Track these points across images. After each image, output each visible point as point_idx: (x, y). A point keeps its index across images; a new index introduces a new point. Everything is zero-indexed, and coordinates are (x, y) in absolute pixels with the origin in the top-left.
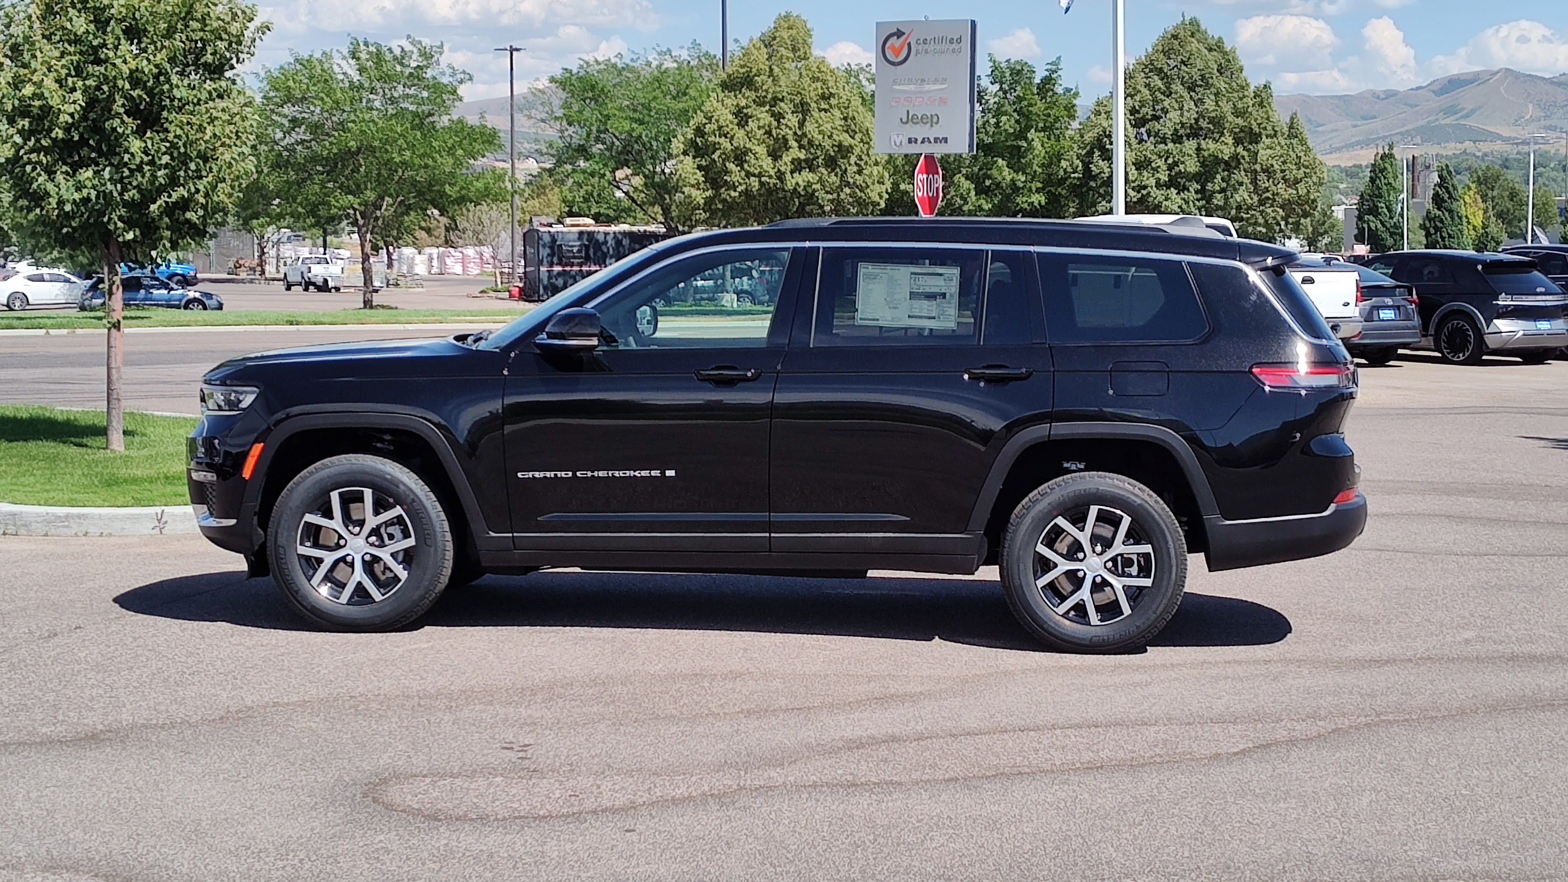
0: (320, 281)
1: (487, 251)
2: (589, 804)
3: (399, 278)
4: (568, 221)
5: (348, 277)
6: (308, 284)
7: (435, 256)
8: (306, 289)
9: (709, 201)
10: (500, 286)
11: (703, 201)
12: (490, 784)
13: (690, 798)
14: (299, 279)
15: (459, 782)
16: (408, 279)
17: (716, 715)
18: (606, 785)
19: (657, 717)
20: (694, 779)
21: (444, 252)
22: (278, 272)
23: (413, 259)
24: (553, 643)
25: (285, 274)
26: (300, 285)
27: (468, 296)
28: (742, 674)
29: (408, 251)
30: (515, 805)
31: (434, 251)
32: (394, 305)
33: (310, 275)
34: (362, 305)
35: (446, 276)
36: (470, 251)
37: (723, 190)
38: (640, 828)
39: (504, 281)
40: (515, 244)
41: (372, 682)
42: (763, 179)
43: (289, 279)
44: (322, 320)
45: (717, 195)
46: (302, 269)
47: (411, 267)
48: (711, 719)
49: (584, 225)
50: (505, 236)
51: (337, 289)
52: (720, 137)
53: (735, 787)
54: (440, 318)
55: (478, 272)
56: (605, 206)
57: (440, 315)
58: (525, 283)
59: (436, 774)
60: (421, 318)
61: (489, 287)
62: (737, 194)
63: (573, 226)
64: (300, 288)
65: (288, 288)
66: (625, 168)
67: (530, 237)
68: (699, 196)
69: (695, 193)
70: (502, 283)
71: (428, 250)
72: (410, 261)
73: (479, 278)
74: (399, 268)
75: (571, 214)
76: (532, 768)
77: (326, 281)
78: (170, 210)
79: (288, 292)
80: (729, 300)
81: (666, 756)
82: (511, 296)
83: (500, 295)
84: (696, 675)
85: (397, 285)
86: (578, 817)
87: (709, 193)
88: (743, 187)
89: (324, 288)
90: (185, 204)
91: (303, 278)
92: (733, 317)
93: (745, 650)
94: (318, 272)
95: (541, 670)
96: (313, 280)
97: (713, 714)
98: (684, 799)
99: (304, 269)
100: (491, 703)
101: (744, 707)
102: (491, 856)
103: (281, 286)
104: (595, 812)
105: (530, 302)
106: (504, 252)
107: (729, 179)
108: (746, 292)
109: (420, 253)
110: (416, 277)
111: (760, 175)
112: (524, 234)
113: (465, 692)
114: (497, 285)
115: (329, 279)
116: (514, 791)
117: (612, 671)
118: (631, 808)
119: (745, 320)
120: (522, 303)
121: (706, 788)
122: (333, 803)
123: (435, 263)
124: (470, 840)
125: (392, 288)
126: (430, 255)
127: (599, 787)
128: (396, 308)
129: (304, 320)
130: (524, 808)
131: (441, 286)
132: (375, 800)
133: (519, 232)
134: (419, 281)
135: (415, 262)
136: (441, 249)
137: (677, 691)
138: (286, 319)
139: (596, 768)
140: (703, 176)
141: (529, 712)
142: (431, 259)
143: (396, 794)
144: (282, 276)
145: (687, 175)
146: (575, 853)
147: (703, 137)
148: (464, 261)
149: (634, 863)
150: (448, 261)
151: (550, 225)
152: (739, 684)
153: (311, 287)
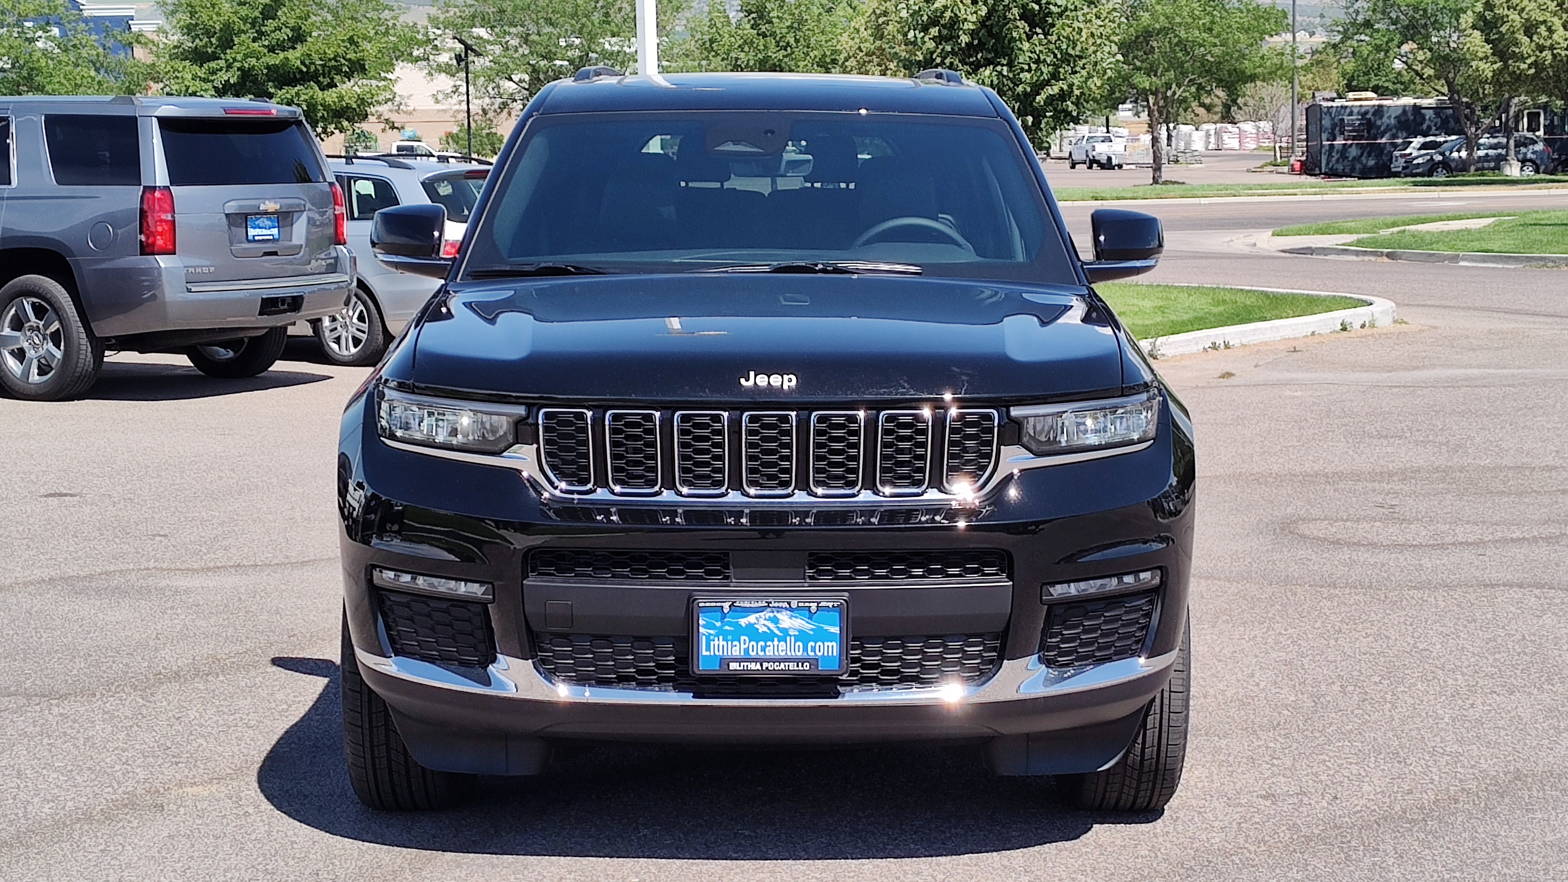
0: (1104, 159)
1: (1266, 126)
2: (1449, 539)
3: (1179, 155)
4: (1351, 95)
5: (1130, 155)
6: (1092, 162)
7: (1212, 132)
8: (1090, 167)
9: (1497, 74)
10: (1279, 160)
11: (1491, 74)
12: (1373, 526)
13: (1524, 539)
14: (1084, 157)
15: (1348, 524)
16: (1187, 155)
17: (1538, 493)
18: (1459, 530)
19: (1492, 492)
20: (1526, 528)
21: (1221, 128)
22: (1061, 151)
23: (1190, 135)
24: (1398, 444)
25: (1070, 153)
26: (1085, 163)
27: (1248, 171)
28: (1556, 468)
29: (1184, 129)
30: (1395, 538)
31: (1211, 127)
32: (1181, 181)
33: (1094, 153)
34: (1151, 181)
35: (1223, 151)
36: (1248, 127)
37: (1510, 62)
38: (1487, 553)
39: (1283, 155)
40: (1296, 119)
41: (1263, 466)
42: (1555, 51)
43: (1074, 158)
44: (1125, 195)
45: (1506, 66)
46: (1087, 148)
47: (1188, 144)
48: (1534, 494)
49: (1366, 99)
50: (1285, 111)
51: (1120, 166)
52: (1509, 10)
53: (1558, 534)
54: (1233, 192)
55: (1254, 146)
56: (1384, 79)
57: (1232, 189)
58: (1307, 157)
59: (1333, 520)
60: (1216, 192)
61: (1269, 161)
62: (1526, 66)
63: (1355, 100)
64: (1085, 166)
65: (1073, 167)
66: (1410, 42)
67: (1313, 112)
68: (1487, 69)
69: (1482, 65)
70: (1281, 157)
71: (1205, 127)
72: (1187, 138)
73: (1256, 152)
74: (1177, 145)
75: (1350, 88)
76: (1401, 518)
77: (1109, 159)
78: (1050, 100)
79: (1073, 170)
80: (1513, 170)
81: (1502, 515)
82: (1293, 170)
83: (1280, 169)
84: (1519, 467)
85: (1177, 162)
86: (1443, 546)
87: (1498, 65)
88: (1533, 59)
89: (1107, 165)
90: (1063, 96)
91: (1087, 156)
92: (1520, 186)
93: (1557, 452)
94: (1102, 150)
95: (1393, 461)
96: (1097, 158)
97: (1535, 491)
98: (1519, 539)
99: (1089, 147)
100: (1359, 480)
101: (1560, 488)
102: (1383, 565)
103: (1067, 164)
104: (1453, 544)
105: (1311, 175)
106: (1284, 125)
107: (1517, 50)
108: (1531, 160)
109: (1197, 129)
110: (1196, 153)
111: (1552, 48)
112: (1307, 109)
113: (1337, 473)
114: (1276, 159)
115: (1113, 157)
116: (1391, 530)
117: (1450, 464)
118: (1480, 543)
119: (1531, 189)
120: (1304, 177)
121: (1536, 533)
122: (1261, 533)
123: (1212, 139)
124: (1366, 555)
125: (1172, 165)
126: (1208, 131)
127: (1454, 530)
128: (1183, 183)
129: (1108, 196)
130: (1401, 540)
131: (1219, 161)
132: (1291, 532)
133: (1301, 109)
134: (1197, 158)
135: (1193, 139)
136: (1219, 125)
137: (1505, 477)
138: (1091, 195)
139: (1449, 519)
140: (1491, 48)
141: (1390, 486)
142: (1208, 135)
143: (1304, 528)
144: (1067, 155)
145: (1475, 48)
146: (1444, 565)
147: (1492, 11)
148: (1241, 136)
149: (1488, 571)
150: (1225, 137)
151: (1333, 100)
152: (1554, 474)
153: (1095, 165)
